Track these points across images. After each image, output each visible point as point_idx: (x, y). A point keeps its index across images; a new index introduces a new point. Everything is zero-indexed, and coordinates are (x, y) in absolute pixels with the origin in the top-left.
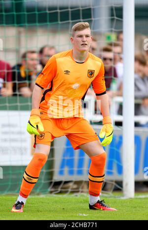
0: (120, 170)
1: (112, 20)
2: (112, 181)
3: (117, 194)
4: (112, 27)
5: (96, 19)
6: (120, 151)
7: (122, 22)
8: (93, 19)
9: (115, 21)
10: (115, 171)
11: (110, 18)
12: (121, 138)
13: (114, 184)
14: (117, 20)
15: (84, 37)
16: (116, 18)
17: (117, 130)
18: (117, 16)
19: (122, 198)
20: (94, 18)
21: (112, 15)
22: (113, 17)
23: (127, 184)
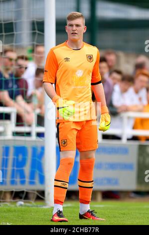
0: (42, 180)
1: (34, 34)
2: (34, 191)
3: (39, 203)
4: (33, 41)
5: (18, 33)
6: (42, 161)
7: (43, 36)
8: (15, 33)
9: (37, 35)
10: (37, 180)
11: (32, 32)
12: (43, 148)
13: (36, 193)
14: (38, 34)
15: (74, 26)
16: (37, 32)
17: (39, 141)
18: (39, 30)
19: (44, 207)
20: (16, 31)
21: (34, 29)
22: (34, 31)
23: (49, 194)
